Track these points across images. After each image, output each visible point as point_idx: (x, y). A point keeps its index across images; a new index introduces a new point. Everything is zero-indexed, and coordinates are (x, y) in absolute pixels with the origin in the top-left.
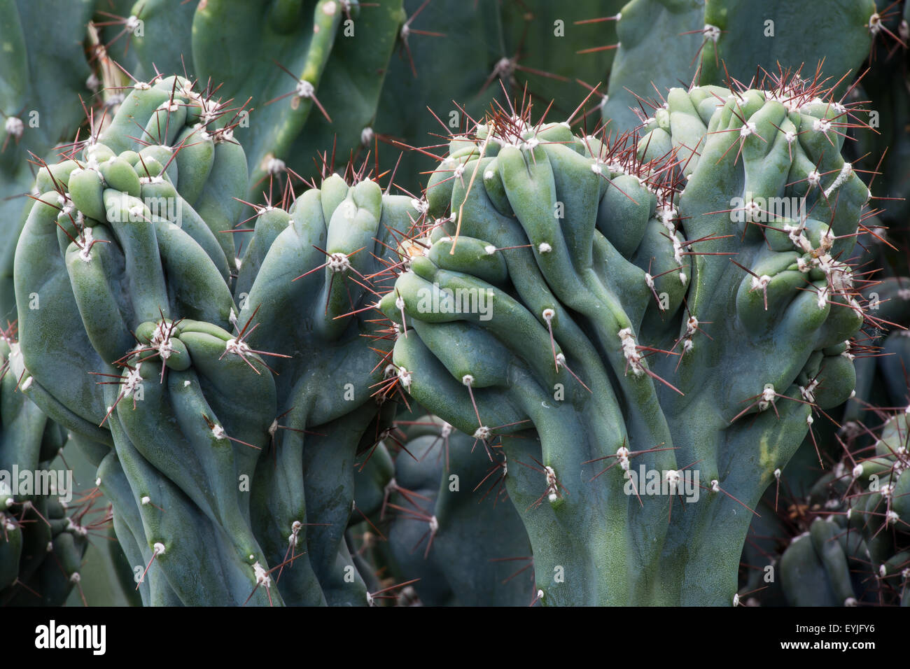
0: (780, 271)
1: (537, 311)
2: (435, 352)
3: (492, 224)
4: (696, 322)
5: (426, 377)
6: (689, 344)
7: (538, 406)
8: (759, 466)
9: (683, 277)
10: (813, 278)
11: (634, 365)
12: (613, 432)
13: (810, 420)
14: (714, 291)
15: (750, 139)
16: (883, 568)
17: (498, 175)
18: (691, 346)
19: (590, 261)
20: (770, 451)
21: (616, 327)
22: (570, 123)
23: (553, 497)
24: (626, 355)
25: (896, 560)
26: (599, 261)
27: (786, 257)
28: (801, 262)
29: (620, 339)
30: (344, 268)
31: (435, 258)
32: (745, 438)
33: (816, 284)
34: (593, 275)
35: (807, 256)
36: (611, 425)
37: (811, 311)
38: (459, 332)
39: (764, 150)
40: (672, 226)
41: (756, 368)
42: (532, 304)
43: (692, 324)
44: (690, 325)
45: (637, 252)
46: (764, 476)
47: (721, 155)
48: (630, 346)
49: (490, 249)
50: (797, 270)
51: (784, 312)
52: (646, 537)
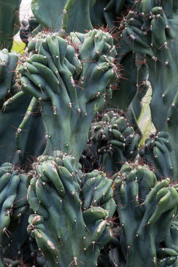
0: (103, 66)
1: (54, 71)
2: (32, 80)
3: (45, 52)
4: (84, 78)
5: (30, 85)
6: (82, 82)
7: (52, 94)
8: (94, 111)
9: (81, 67)
10: (110, 67)
11: (73, 85)
12: (68, 99)
13: (105, 101)
14: (87, 71)
15: (97, 38)
16: (99, 150)
17: (47, 42)
18: (82, 83)
19: (64, 62)
20: (97, 107)
21: (70, 76)
22: (59, 33)
23: (55, 113)
24: (72, 82)
25: (102, 148)
26: (65, 63)
27: (104, 63)
28: (108, 64)
29: (70, 79)
30: (4, 65)
31: (32, 59)
32: (91, 105)
33: (111, 69)
34: (64, 65)
35: (109, 63)
36: (67, 98)
37: (110, 74)
38: (37, 75)
39: (100, 40)
40: (77, 57)
41: (95, 88)
42: (53, 70)
43: (83, 78)
44: (82, 78)
45: (72, 62)
46: (95, 113)
47: (89, 42)
48: (72, 81)
49: (45, 57)
50: (107, 65)
51: (103, 75)
52: (73, 124)
